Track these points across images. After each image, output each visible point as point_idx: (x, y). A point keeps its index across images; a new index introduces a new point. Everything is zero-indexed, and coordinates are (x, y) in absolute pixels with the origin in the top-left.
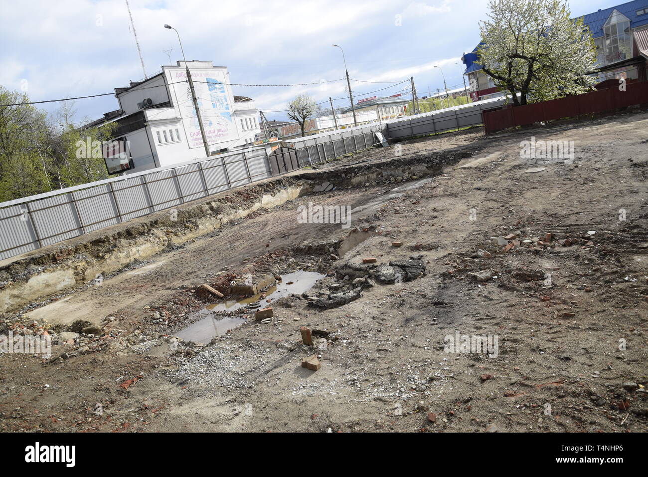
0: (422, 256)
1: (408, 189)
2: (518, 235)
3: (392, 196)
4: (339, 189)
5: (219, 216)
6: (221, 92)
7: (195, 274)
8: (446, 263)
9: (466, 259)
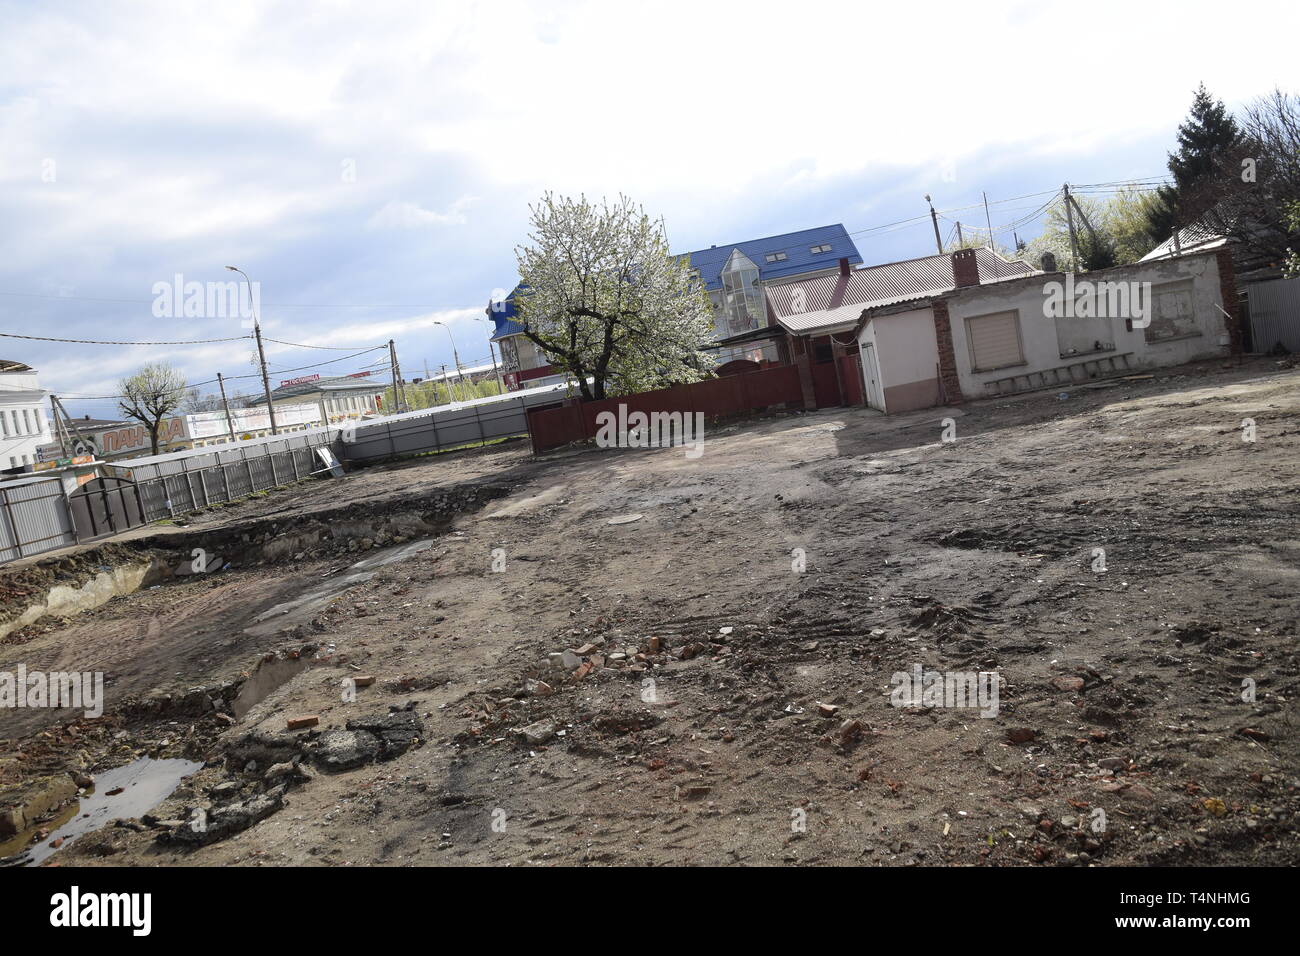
0: (416, 703)
2: (600, 645)
3: (352, 578)
4: (236, 569)
8: (465, 713)
9: (504, 700)
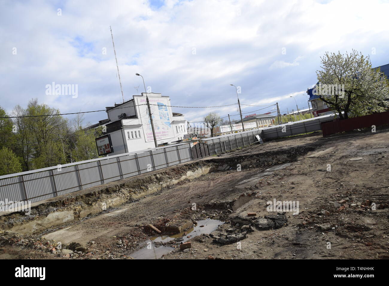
0: (285, 213)
1: (276, 169)
2: (347, 201)
4: (233, 169)
5: (161, 183)
6: (165, 110)
7: (144, 218)
8: (301, 217)
9: (314, 215)
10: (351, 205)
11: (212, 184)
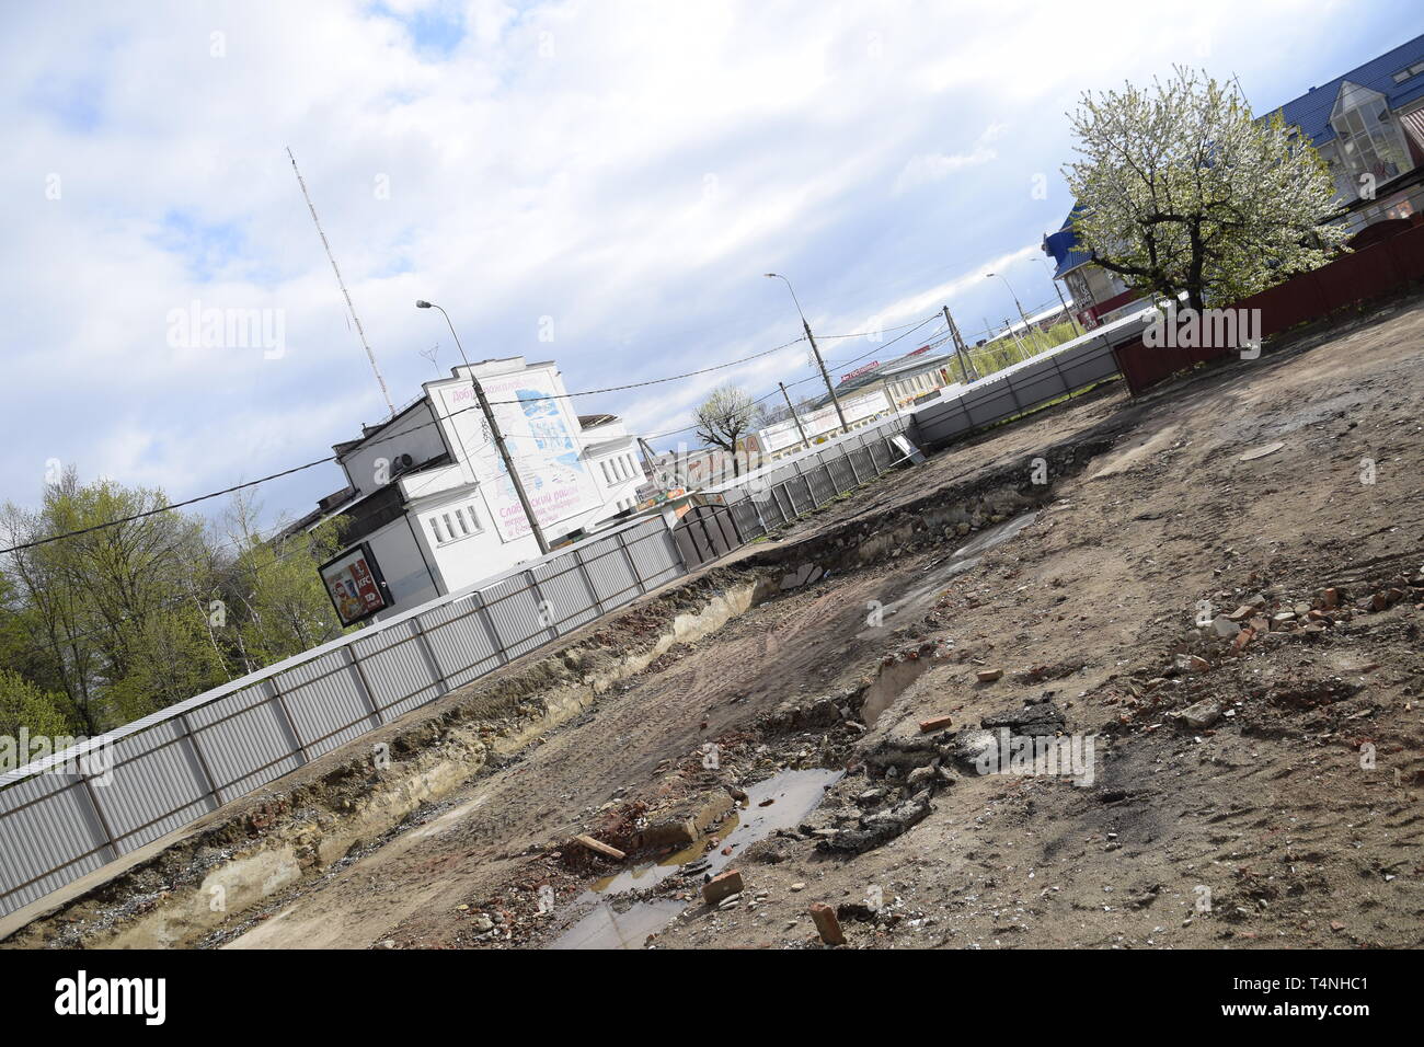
0: (1052, 694)
1: (987, 545)
2: (1259, 606)
3: (956, 567)
4: (836, 575)
5: (588, 679)
6: (551, 414)
7: (555, 816)
8: (1109, 700)
9: (1152, 681)
10: (1276, 618)
11: (771, 643)
